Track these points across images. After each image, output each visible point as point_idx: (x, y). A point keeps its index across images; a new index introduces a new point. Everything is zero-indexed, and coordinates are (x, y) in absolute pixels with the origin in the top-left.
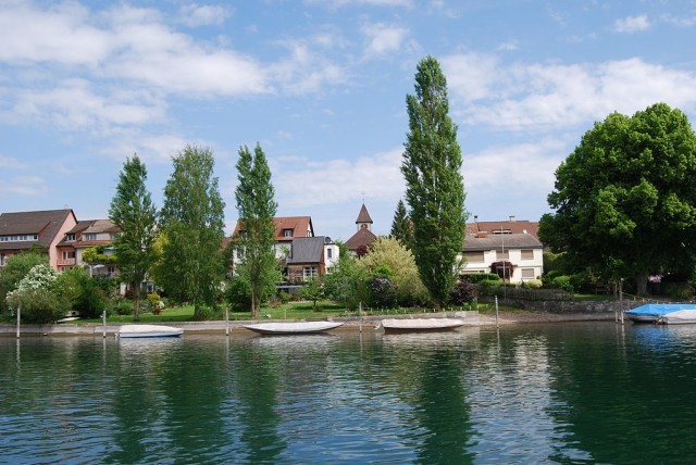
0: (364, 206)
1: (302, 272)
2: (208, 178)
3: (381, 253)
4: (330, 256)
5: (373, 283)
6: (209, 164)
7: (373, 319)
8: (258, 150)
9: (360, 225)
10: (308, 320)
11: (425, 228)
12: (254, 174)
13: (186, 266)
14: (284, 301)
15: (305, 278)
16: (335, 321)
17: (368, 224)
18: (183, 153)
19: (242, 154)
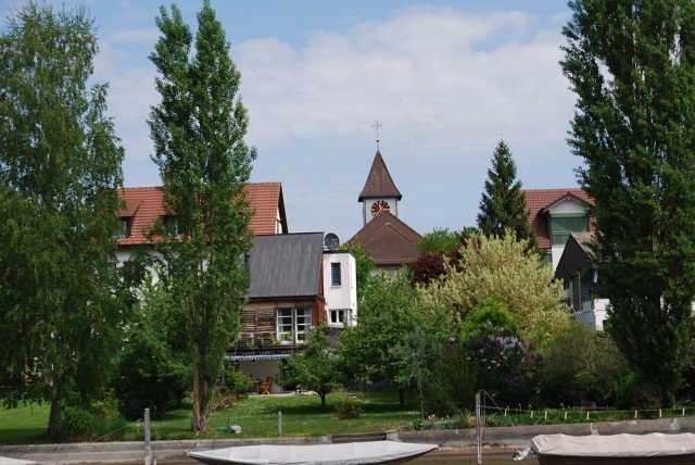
0: (378, 155)
1: (272, 320)
2: (82, 87)
3: (486, 273)
4: (337, 280)
5: (481, 347)
6: (83, 50)
7: (500, 436)
8: (207, 18)
9: (370, 204)
10: (337, 439)
11: (626, 211)
12: (194, 76)
13: (35, 307)
14: (243, 393)
15: (279, 336)
16: (405, 439)
17: (391, 203)
18: (20, 23)
19: (165, 26)
